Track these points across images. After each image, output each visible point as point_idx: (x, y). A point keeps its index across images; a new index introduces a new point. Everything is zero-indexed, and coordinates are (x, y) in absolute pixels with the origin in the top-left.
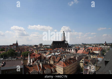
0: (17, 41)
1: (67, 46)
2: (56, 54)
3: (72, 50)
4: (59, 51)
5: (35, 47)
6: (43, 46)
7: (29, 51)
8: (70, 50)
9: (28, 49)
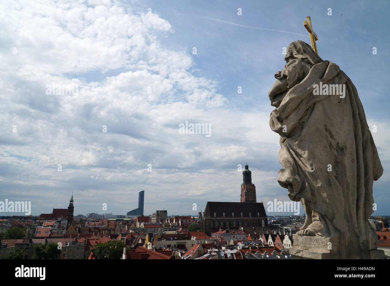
0: (72, 201)
1: (263, 222)
2: (226, 255)
3: (282, 238)
4: (232, 243)
5: (142, 224)
6: (172, 220)
7: (119, 238)
8: (274, 240)
9: (112, 232)
